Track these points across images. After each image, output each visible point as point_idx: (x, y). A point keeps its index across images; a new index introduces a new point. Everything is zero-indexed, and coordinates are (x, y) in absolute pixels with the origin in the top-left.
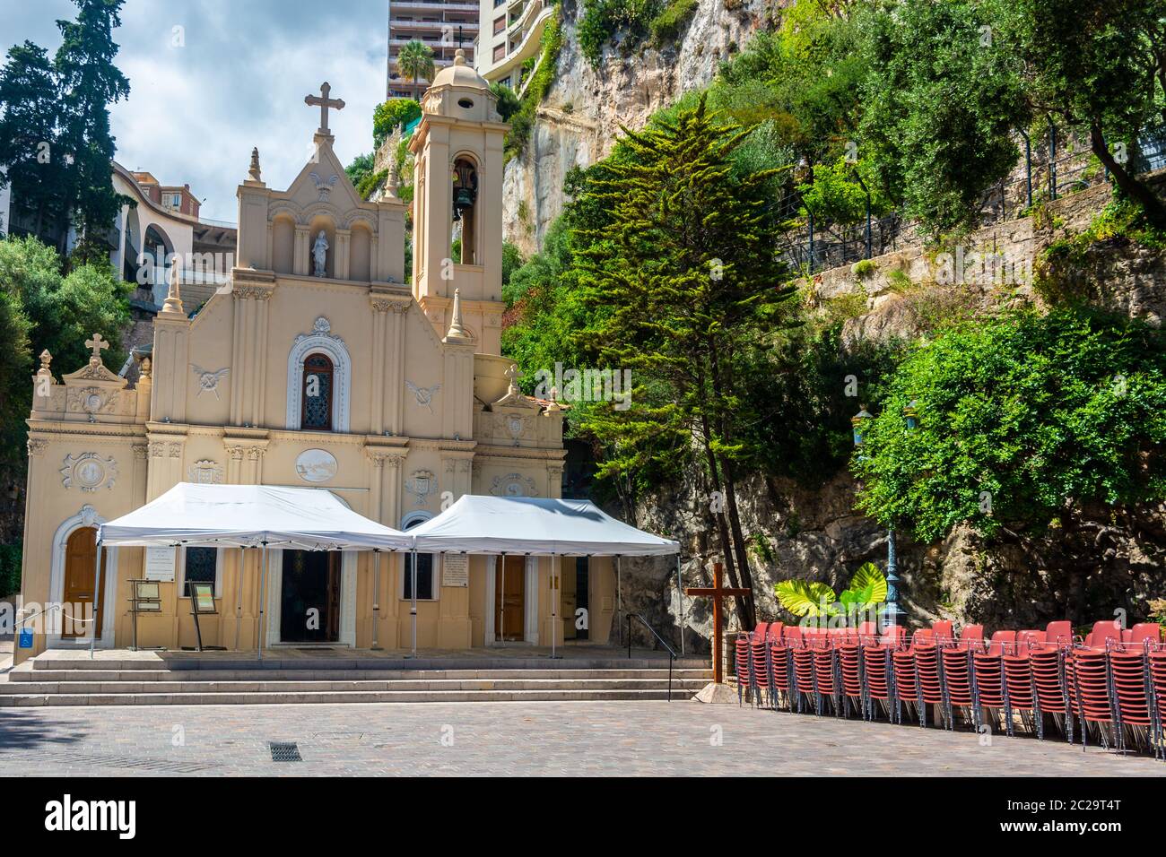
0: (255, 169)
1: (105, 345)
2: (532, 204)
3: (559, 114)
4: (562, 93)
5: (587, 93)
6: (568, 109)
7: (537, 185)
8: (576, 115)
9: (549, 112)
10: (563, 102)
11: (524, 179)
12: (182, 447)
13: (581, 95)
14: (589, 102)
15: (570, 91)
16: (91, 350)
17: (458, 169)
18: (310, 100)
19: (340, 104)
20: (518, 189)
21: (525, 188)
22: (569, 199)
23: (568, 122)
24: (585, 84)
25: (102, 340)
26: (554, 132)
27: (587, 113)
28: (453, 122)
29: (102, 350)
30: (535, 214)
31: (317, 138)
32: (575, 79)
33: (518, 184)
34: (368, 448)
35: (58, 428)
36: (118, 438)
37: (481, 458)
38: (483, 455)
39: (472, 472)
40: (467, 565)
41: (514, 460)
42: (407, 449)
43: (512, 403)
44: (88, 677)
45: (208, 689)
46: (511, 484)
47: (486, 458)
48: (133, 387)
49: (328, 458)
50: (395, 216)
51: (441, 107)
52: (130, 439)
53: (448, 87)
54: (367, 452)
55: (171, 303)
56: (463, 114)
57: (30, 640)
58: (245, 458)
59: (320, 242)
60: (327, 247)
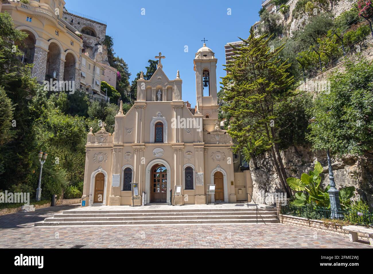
12: (122, 150)
28: (202, 60)
34: (173, 146)
35: (93, 147)
36: (108, 148)
37: (207, 147)
38: (208, 146)
39: (204, 152)
40: (203, 179)
41: (218, 147)
42: (184, 146)
43: (216, 131)
44: (75, 216)
45: (106, 219)
46: (217, 155)
47: (209, 147)
48: (112, 135)
49: (162, 150)
50: (179, 83)
51: (198, 57)
52: (110, 149)
53: (200, 52)
54: (172, 148)
55: (120, 112)
56: (205, 58)
57: (85, 204)
58: (139, 151)
59: (159, 92)
60: (161, 93)
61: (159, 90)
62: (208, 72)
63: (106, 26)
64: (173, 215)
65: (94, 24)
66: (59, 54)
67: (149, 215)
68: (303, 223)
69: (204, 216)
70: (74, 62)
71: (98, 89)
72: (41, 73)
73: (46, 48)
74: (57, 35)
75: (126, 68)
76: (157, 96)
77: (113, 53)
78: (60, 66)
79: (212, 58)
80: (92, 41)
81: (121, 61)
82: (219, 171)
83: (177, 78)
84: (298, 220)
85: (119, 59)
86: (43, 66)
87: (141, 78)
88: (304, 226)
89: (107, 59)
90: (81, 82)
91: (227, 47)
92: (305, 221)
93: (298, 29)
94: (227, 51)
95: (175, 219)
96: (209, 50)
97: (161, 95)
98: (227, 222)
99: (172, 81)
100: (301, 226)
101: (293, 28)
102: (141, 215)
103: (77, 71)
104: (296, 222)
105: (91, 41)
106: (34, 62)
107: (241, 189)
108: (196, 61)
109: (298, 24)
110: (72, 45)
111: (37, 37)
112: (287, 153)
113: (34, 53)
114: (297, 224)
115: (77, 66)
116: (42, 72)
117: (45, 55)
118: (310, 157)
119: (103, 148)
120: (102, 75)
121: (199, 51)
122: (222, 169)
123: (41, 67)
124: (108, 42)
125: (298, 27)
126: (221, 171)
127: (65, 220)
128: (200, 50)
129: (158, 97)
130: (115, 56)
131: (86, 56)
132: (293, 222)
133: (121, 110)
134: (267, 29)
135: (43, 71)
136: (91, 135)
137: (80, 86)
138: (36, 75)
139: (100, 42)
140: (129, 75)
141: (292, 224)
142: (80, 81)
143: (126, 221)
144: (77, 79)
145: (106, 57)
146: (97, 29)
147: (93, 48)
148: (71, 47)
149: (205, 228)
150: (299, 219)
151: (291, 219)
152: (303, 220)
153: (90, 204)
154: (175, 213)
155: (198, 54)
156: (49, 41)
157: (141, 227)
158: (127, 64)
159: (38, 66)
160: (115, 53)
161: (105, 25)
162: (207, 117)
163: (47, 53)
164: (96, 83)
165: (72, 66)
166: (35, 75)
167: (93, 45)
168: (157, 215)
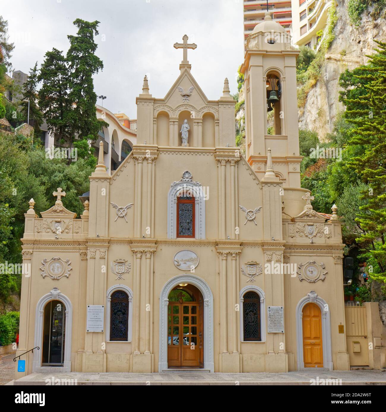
0: (146, 88)
1: (64, 194)
2: (326, 108)
3: (339, 57)
4: (339, 45)
5: (353, 43)
6: (344, 53)
7: (328, 97)
8: (348, 56)
9: (332, 56)
10: (340, 50)
11: (320, 95)
13: (350, 45)
14: (355, 48)
15: (344, 43)
16: (56, 197)
17: (269, 80)
18: (177, 46)
19: (194, 47)
20: (317, 101)
21: (321, 100)
22: (343, 90)
23: (343, 61)
24: (352, 38)
25: (62, 191)
26: (336, 66)
27: (354, 54)
28: (265, 53)
29: (62, 197)
30: (328, 114)
31: (181, 67)
32: (347, 36)
33: (317, 98)
34: (217, 247)
35: (38, 242)
36: (72, 247)
37: (289, 251)
39: (283, 260)
40: (283, 319)
42: (241, 248)
43: (308, 216)
46: (310, 268)
47: (293, 251)
53: (261, 33)
56: (271, 48)
58: (144, 255)
60: (189, 129)
82: (313, 302)
119: (61, 245)
126: (317, 303)
129: (183, 136)
136: (32, 215)
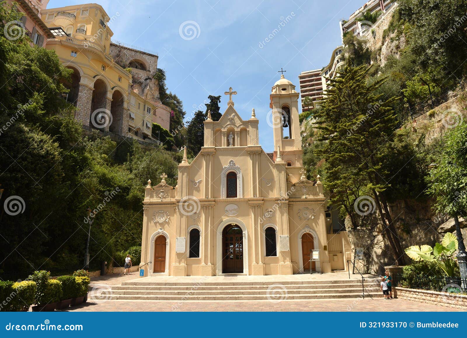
28: (280, 95)
34: (249, 202)
35: (152, 203)
36: (170, 205)
37: (292, 203)
38: (293, 201)
39: (288, 208)
40: (288, 243)
41: (305, 203)
42: (263, 202)
43: (303, 182)
44: (136, 289)
45: (175, 294)
46: (305, 212)
47: (295, 203)
48: (174, 189)
49: (236, 207)
50: (255, 123)
51: (276, 92)
52: (173, 205)
53: (277, 86)
54: (249, 204)
55: (184, 160)
56: (283, 92)
57: (143, 273)
58: (208, 208)
59: (230, 136)
60: (233, 137)
61: (231, 133)
62: (288, 110)
63: (158, 57)
64: (256, 288)
65: (144, 56)
66: (105, 92)
67: (226, 289)
68: (424, 297)
69: (295, 290)
70: (122, 101)
71: (149, 133)
72: (86, 115)
73: (92, 85)
74: (104, 70)
75: (180, 106)
76: (228, 140)
77: (165, 88)
78: (106, 106)
79: (293, 92)
80: (142, 75)
81: (175, 98)
82: (308, 232)
83: (253, 117)
84: (417, 293)
85: (172, 95)
86: (87, 107)
87: (208, 119)
88: (425, 301)
89: (159, 96)
90: (130, 124)
91: (301, 78)
92: (426, 295)
93: (390, 54)
94: (301, 82)
95: (259, 293)
96: (288, 83)
97: (234, 139)
98: (325, 297)
99: (246, 121)
100: (421, 301)
101: (384, 53)
102: (216, 289)
103: (125, 111)
104: (415, 296)
105: (140, 76)
106: (78, 102)
107: (336, 255)
108: (272, 97)
109: (391, 48)
110: (120, 81)
111: (81, 74)
112: (395, 208)
113: (78, 92)
114: (415, 298)
115: (125, 105)
116: (86, 113)
117: (90, 94)
118: (426, 213)
119: (164, 204)
120: (154, 116)
121: (276, 84)
122: (311, 230)
123: (85, 108)
124: (160, 76)
125: (391, 52)
126: (310, 233)
127: (125, 293)
128: (278, 83)
129: (230, 141)
130: (168, 92)
131: (135, 93)
132: (411, 295)
133: (185, 158)
134: (352, 54)
135: (88, 113)
136: (149, 189)
137: (128, 129)
138: (80, 117)
139: (150, 77)
140: (184, 114)
141: (409, 298)
142: (128, 123)
143: (199, 296)
144: (125, 121)
145: (157, 94)
146: (147, 60)
147: (142, 83)
148: (119, 83)
149: (299, 305)
150: (419, 292)
151: (408, 292)
152: (423, 293)
153: (149, 274)
154: (258, 286)
155: (275, 88)
156: (94, 77)
157: (218, 303)
158: (181, 101)
159: (82, 107)
160: (167, 88)
161: (156, 56)
162: (289, 164)
163: (92, 92)
164: (147, 125)
165: (119, 105)
166: (78, 118)
167: (142, 80)
168: (236, 289)
